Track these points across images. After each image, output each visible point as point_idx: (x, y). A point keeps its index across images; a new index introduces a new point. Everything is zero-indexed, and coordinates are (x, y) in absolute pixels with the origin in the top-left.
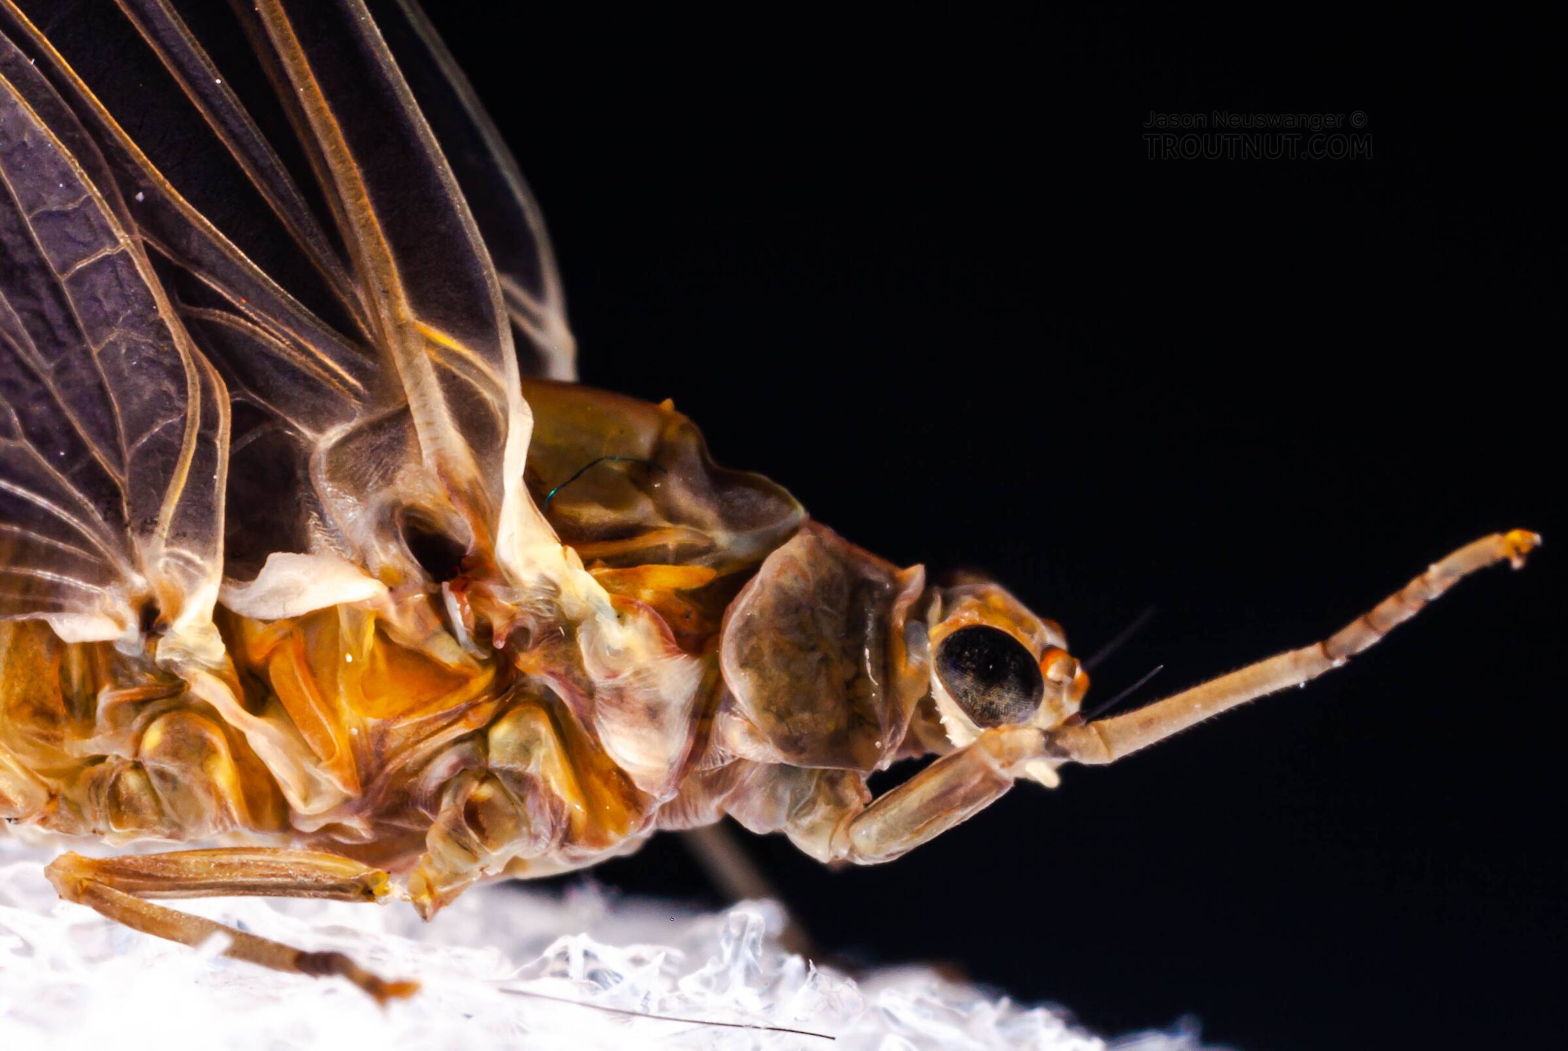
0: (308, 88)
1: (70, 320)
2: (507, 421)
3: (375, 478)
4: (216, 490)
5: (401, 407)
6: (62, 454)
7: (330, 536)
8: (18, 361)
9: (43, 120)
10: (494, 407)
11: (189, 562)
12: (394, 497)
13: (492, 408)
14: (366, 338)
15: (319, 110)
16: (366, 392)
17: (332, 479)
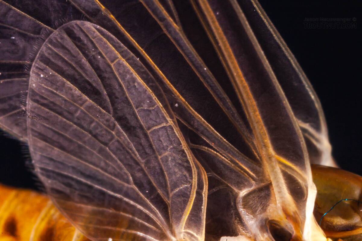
0: (238, 73)
1: (151, 146)
2: (307, 191)
3: (260, 208)
4: (203, 212)
5: (269, 182)
6: (147, 192)
7: (243, 227)
8: (132, 157)
9: (142, 79)
10: (303, 185)
11: (192, 235)
12: (266, 217)
13: (302, 185)
14: (257, 158)
15: (242, 81)
16: (257, 178)
17: (244, 208)
